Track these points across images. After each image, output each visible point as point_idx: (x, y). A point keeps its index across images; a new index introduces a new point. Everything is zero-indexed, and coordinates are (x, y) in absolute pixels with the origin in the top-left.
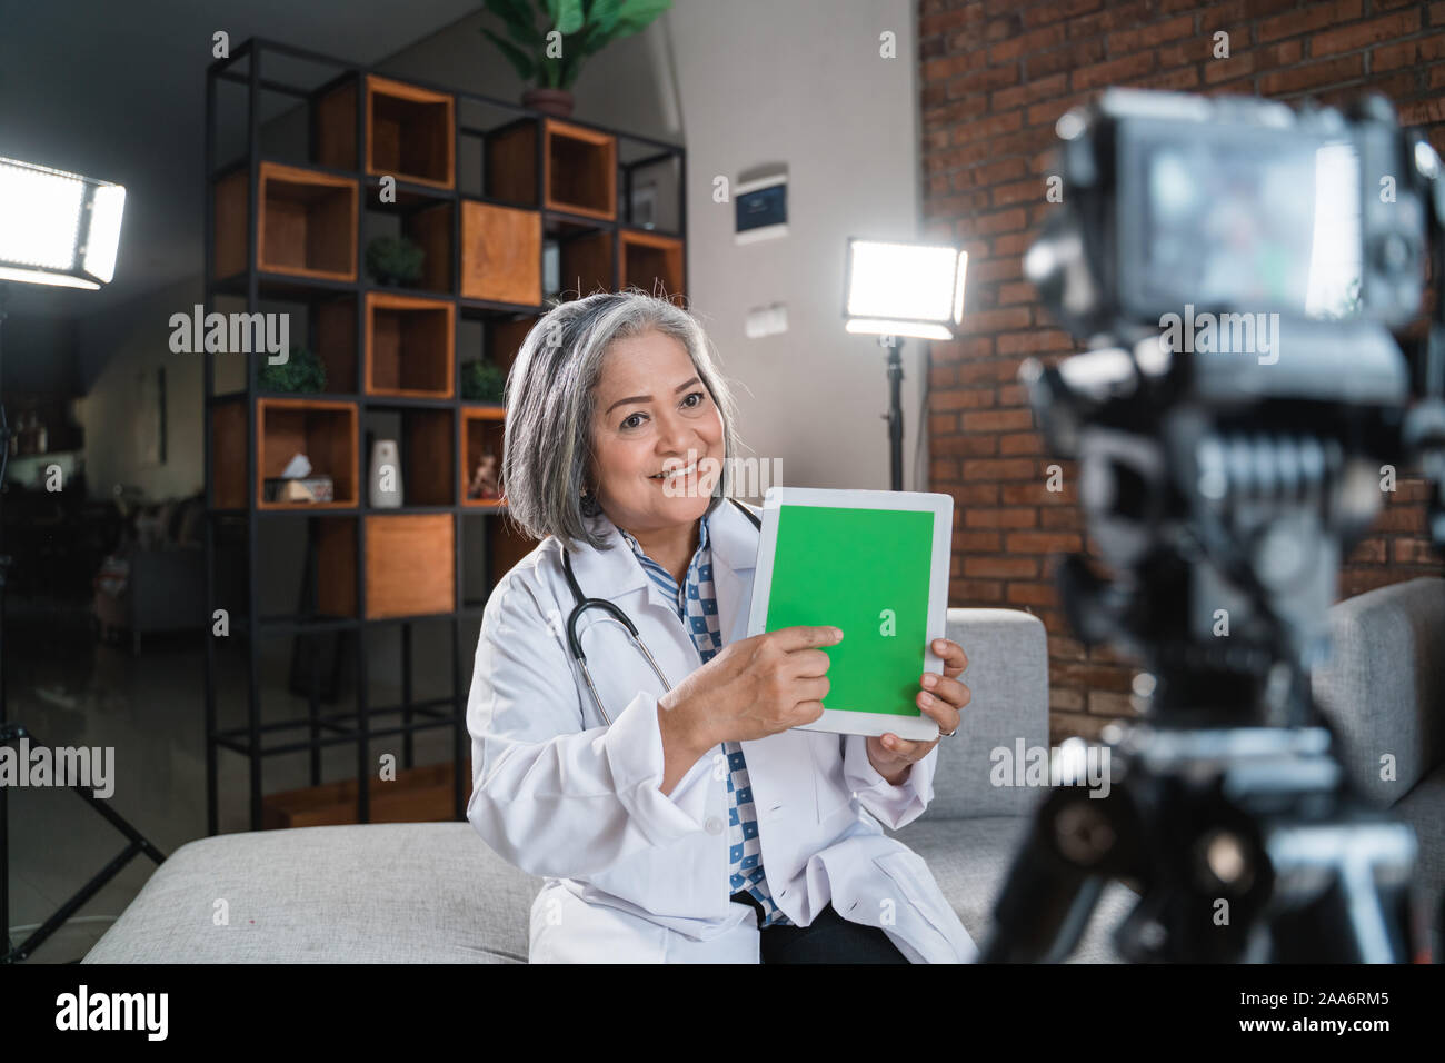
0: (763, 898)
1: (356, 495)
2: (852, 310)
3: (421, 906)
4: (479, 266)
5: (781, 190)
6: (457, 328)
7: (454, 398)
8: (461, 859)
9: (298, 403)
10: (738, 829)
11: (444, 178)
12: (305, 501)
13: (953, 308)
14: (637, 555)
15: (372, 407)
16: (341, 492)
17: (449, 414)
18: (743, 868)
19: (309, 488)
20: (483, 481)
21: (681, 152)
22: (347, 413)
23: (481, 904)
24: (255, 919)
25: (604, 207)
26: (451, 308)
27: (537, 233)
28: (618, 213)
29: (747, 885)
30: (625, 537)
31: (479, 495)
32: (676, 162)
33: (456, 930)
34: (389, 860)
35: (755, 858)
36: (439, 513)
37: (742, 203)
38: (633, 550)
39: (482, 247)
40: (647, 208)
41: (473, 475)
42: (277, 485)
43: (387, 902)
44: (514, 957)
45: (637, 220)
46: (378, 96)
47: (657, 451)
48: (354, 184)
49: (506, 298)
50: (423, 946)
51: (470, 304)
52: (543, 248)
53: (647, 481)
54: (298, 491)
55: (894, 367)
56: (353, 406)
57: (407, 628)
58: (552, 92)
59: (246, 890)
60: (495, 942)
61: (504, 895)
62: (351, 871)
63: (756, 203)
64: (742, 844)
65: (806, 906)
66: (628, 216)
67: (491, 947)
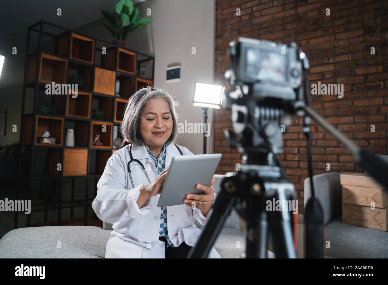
0: (167, 238)
1: (62, 143)
2: (195, 100)
3: (76, 244)
4: (99, 84)
5: (179, 70)
6: (92, 100)
7: (90, 119)
8: (87, 234)
9: (48, 117)
10: (163, 220)
11: (91, 61)
12: (48, 143)
13: (221, 101)
14: (148, 151)
15: (68, 120)
16: (58, 142)
17: (88, 123)
18: (163, 230)
19: (49, 140)
20: (96, 141)
21: (153, 59)
22: (61, 121)
23: (92, 244)
24: (31, 247)
25: (133, 72)
26: (90, 95)
27: (114, 77)
28: (136, 73)
29: (164, 235)
30: (145, 146)
31: (95, 145)
32: (152, 61)
33: (85, 250)
34: (68, 233)
35: (166, 228)
36: (84, 149)
37: (168, 72)
38: (147, 149)
39: (100, 80)
40: (144, 72)
41: (94, 140)
42: (41, 139)
43: (67, 243)
44: (101, 257)
45: (141, 75)
46: (74, 38)
47: (154, 127)
48: (67, 61)
49: (105, 93)
50: (76, 253)
51: (96, 94)
52: (116, 81)
53: (151, 133)
54: (46, 141)
55: (205, 115)
56: (62, 119)
57: (74, 179)
58: (120, 41)
59: (29, 240)
60: (96, 253)
61: (98, 242)
62: (58, 236)
63: (172, 73)
64: (163, 224)
65: (178, 242)
66: (139, 74)
67: (94, 254)
